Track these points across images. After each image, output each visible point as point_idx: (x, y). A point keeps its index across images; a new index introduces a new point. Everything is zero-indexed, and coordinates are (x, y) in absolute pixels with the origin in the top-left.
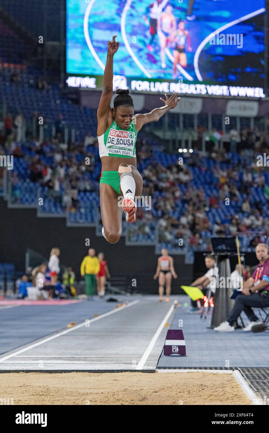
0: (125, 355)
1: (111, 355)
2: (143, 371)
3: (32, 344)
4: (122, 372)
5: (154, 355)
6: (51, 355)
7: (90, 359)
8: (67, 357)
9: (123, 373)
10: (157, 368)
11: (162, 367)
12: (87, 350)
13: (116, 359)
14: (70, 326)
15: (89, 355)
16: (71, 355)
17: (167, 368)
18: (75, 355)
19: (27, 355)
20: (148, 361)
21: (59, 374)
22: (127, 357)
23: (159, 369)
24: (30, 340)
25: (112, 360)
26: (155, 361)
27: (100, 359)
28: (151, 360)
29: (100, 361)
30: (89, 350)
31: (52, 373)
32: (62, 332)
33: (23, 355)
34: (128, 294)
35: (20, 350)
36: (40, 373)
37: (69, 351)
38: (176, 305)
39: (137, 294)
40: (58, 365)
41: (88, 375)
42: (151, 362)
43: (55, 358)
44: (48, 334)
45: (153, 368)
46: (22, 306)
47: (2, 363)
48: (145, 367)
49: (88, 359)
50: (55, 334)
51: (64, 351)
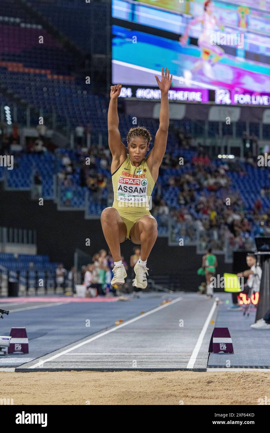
0: (175, 353)
1: (161, 353)
2: (194, 370)
3: (82, 342)
5: (203, 353)
6: (101, 353)
7: (140, 357)
8: (117, 355)
9: (175, 372)
10: (208, 367)
11: (213, 366)
12: (136, 347)
13: (166, 357)
14: (118, 323)
15: (139, 353)
16: (122, 353)
17: (218, 367)
18: (125, 353)
19: (78, 353)
20: (198, 360)
21: (110, 373)
22: (176, 355)
23: (210, 368)
24: (80, 337)
25: (162, 358)
26: (205, 360)
27: (150, 357)
28: (201, 358)
29: (150, 359)
30: (138, 347)
31: (104, 371)
32: (110, 329)
33: (74, 353)
34: (171, 292)
35: (71, 347)
36: (91, 372)
37: (119, 349)
38: (217, 302)
39: (180, 292)
40: (109, 363)
41: (139, 374)
42: (201, 360)
43: (105, 356)
44: (98, 331)
45: (204, 367)
46: (71, 303)
47: (54, 361)
48: (196, 366)
49: (139, 357)
50: (104, 331)
51: (114, 349)
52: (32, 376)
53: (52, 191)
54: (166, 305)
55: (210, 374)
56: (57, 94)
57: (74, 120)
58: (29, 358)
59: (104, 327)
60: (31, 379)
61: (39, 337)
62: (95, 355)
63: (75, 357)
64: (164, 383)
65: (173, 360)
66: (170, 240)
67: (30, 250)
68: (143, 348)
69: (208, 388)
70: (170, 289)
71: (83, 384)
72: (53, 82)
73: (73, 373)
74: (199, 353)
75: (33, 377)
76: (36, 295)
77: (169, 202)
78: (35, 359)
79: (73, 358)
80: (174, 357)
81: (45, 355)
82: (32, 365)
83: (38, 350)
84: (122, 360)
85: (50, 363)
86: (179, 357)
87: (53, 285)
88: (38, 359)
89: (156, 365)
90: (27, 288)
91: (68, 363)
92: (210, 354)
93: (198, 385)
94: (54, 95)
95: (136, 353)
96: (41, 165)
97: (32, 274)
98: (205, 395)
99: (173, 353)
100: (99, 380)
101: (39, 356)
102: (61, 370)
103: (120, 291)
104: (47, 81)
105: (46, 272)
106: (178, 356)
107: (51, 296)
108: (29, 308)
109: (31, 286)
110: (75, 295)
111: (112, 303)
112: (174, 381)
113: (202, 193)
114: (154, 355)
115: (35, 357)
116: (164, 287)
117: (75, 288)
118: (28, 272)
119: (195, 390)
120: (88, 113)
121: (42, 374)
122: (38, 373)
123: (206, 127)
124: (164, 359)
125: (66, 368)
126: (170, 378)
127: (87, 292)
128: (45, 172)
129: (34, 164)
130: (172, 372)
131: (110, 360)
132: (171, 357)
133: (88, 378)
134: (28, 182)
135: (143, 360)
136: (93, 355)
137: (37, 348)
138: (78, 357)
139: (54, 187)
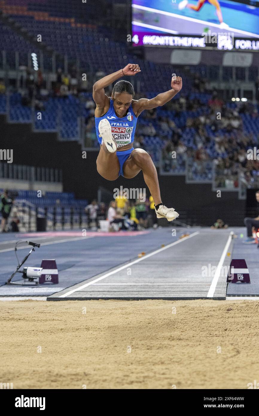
1: (182, 283)
2: (214, 299)
4: (194, 299)
5: (221, 283)
6: (126, 283)
7: (163, 286)
8: (141, 285)
9: (196, 301)
10: (227, 296)
11: (231, 294)
12: (159, 278)
13: (187, 287)
14: (140, 255)
15: (162, 283)
16: (145, 283)
17: (236, 295)
18: (149, 283)
19: (104, 283)
20: (217, 289)
21: (136, 301)
22: (197, 285)
23: (228, 296)
24: (106, 268)
25: (184, 288)
26: (224, 289)
27: (172, 286)
28: (220, 288)
29: (173, 289)
30: (161, 278)
31: (129, 300)
32: (134, 261)
33: (101, 283)
34: (189, 227)
35: (98, 278)
36: (118, 300)
37: (143, 279)
38: (233, 236)
39: (198, 227)
40: (134, 293)
41: (162, 302)
42: (220, 289)
43: (130, 285)
44: (121, 263)
45: (223, 295)
46: (96, 237)
47: (82, 291)
48: (215, 295)
49: (161, 287)
50: (128, 262)
51: (139, 279)
52: (63, 304)
53: (77, 132)
54: (185, 239)
55: (229, 302)
56: (80, 41)
57: (96, 66)
58: (59, 288)
59: (127, 259)
60: (62, 307)
61: (67, 268)
62: (121, 285)
63: (102, 287)
64: (187, 310)
65: (194, 289)
66: (187, 178)
67: (57, 188)
68: (165, 279)
69: (227, 315)
70: (187, 224)
71: (111, 312)
72: (77, 30)
73: (100, 301)
74: (218, 283)
75: (64, 306)
76: (63, 230)
77: (186, 143)
78: (65, 289)
79: (100, 288)
80: (194, 287)
81: (74, 285)
82: (62, 295)
83: (67, 281)
84: (146, 290)
85: (79, 292)
86: (200, 286)
87: (78, 221)
88: (67, 289)
89: (178, 294)
90: (55, 224)
91: (96, 292)
92: (228, 283)
93: (218, 312)
94: (78, 42)
95: (159, 283)
96: (66, 108)
97: (59, 210)
98: (225, 321)
99: (194, 283)
100: (126, 308)
101: (69, 286)
102: (90, 299)
103: (141, 226)
104: (71, 29)
105: (72, 209)
106: (198, 286)
107: (76, 231)
108: (56, 242)
109: (58, 221)
110: (99, 230)
111: (134, 237)
112: (196, 309)
113: (217, 134)
114: (176, 285)
115: (65, 287)
116: (182, 222)
117: (99, 223)
118: (55, 209)
119: (216, 317)
120: (110, 59)
121: (73, 303)
122: (68, 301)
123: (221, 72)
124: (185, 289)
125: (94, 297)
126: (192, 306)
127: (111, 227)
128: (70, 115)
129: (60, 107)
130: (193, 300)
131: (135, 289)
132: (192, 287)
133: (115, 306)
134: (54, 123)
135: (166, 290)
136: (118, 285)
137: (66, 278)
138: (105, 287)
139: (78, 129)
